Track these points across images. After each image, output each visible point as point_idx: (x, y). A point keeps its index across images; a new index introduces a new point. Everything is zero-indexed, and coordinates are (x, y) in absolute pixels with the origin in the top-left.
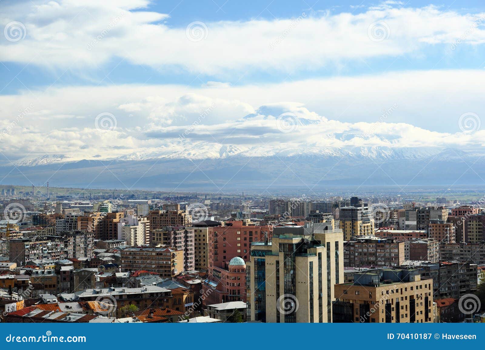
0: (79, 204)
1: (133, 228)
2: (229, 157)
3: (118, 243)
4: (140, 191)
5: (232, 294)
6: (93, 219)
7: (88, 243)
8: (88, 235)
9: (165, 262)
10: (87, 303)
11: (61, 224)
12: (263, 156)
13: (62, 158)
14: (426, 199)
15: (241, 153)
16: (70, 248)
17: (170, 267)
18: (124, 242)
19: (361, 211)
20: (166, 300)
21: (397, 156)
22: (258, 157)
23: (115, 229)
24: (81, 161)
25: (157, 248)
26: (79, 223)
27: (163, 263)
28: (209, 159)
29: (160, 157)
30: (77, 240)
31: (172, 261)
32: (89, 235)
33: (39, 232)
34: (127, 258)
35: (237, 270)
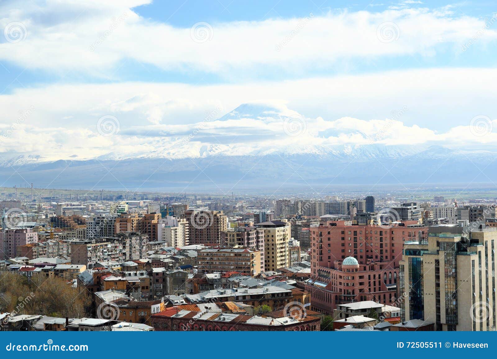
0: (71, 205)
1: (173, 229)
2: (209, 156)
3: (159, 244)
4: (125, 192)
5: (346, 294)
6: (132, 220)
7: (143, 244)
8: (142, 237)
9: (244, 263)
10: (224, 304)
11: (92, 226)
12: (245, 155)
13: (37, 159)
14: (419, 198)
15: (222, 152)
16: (127, 251)
17: (249, 268)
18: (166, 244)
19: (411, 210)
20: (287, 301)
21: (381, 154)
22: (239, 156)
23: (154, 230)
24: (58, 161)
25: (235, 248)
26: (118, 225)
27: (242, 263)
28: (188, 159)
29: (139, 157)
30: (133, 241)
31: (251, 262)
32: (144, 236)
33: (68, 234)
34: (204, 259)
35: (351, 270)
